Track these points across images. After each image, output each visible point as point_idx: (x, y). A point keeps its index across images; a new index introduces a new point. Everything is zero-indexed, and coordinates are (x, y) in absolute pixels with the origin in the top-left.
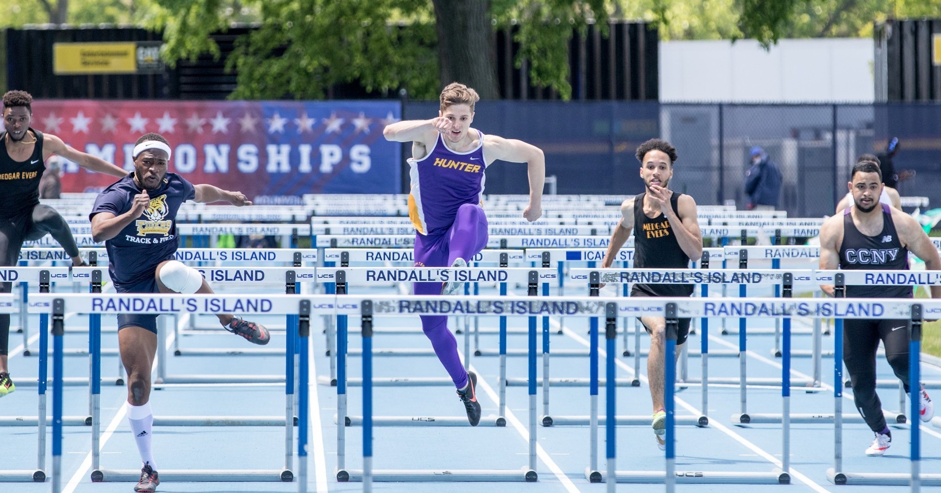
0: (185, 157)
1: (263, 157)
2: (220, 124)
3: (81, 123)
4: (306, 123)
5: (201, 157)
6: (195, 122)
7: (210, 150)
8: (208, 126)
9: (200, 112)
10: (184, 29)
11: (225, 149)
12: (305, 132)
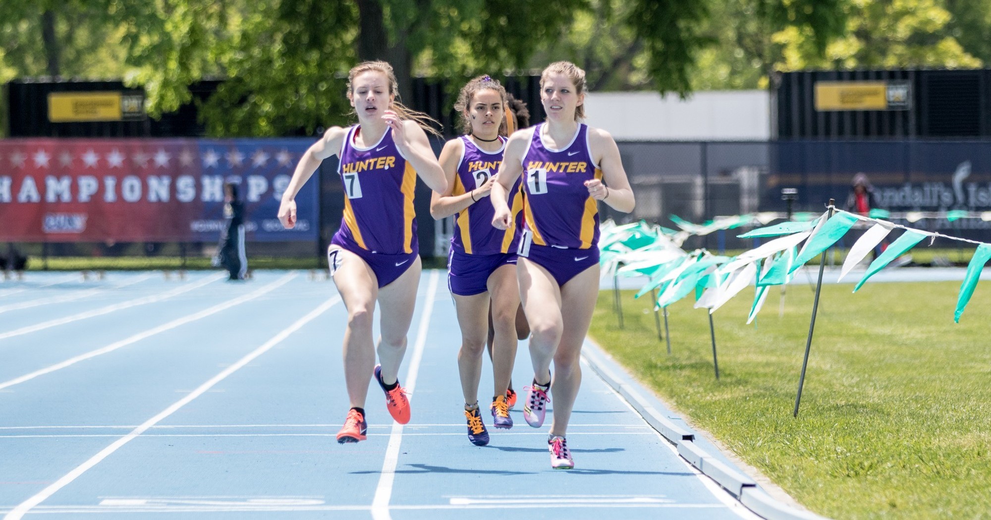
0: (132, 188)
1: (199, 187)
2: (162, 159)
3: (42, 159)
4: (236, 158)
5: (145, 188)
6: (140, 158)
7: (153, 182)
8: (151, 162)
9: (145, 150)
10: (166, 84)
11: (166, 181)
12: (235, 167)
